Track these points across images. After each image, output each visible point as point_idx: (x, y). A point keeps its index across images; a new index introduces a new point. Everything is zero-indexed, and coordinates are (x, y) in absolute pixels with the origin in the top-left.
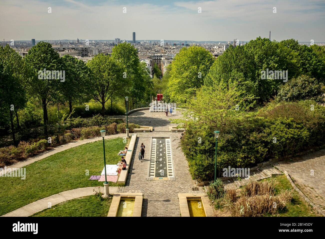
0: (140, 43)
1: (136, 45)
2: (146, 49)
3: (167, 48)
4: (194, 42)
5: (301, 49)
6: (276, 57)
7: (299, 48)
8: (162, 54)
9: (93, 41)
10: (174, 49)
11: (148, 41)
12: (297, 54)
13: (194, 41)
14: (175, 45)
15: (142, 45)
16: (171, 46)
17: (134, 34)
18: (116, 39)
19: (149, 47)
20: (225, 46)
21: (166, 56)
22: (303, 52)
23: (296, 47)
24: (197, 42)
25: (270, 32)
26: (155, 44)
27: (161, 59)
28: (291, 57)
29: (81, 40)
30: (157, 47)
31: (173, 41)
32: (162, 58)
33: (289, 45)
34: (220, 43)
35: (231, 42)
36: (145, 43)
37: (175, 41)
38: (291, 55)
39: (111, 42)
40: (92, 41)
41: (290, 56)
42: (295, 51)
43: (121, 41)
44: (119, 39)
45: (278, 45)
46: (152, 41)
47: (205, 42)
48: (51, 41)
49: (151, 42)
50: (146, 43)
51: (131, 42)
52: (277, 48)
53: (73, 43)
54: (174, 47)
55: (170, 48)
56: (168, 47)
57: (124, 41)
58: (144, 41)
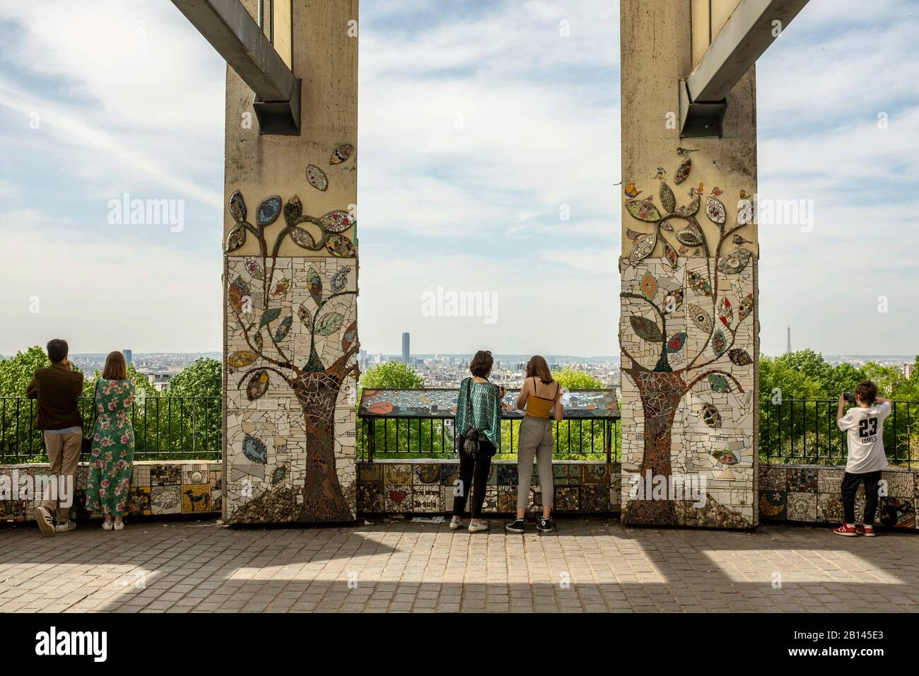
0: (421, 361)
2: (440, 380)
3: (499, 377)
4: (575, 358)
5: (830, 374)
6: (764, 395)
7: (825, 370)
10: (518, 378)
11: (446, 356)
12: (817, 385)
13: (573, 357)
14: (521, 367)
15: (428, 368)
16: (508, 371)
17: (406, 337)
19: (447, 375)
22: (836, 380)
23: (818, 369)
24: (583, 360)
25: (789, 329)
26: (464, 365)
28: (802, 394)
31: (514, 357)
33: (800, 365)
36: (437, 362)
38: (803, 389)
41: (800, 390)
42: (816, 380)
43: (370, 356)
45: (769, 365)
46: (458, 356)
47: (606, 358)
48: (174, 356)
49: (452, 359)
51: (398, 359)
52: (767, 373)
54: (519, 375)
55: (508, 377)
56: (502, 374)
57: (377, 356)
58: (433, 356)
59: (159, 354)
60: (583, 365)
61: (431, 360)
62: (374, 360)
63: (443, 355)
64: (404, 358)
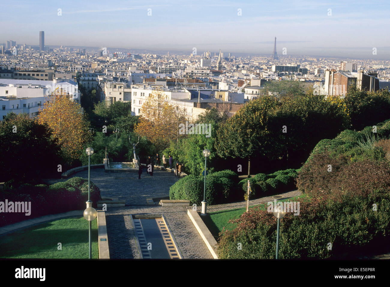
1: (45, 54)
2: (65, 62)
10: (114, 62)
11: (66, 46)
14: (116, 56)
15: (57, 55)
19: (69, 59)
20: (201, 60)
30: (83, 59)
36: (62, 50)
50: (64, 51)
54: (115, 60)
55: (108, 61)
61: (58, 49)
63: (64, 46)
64: (41, 47)
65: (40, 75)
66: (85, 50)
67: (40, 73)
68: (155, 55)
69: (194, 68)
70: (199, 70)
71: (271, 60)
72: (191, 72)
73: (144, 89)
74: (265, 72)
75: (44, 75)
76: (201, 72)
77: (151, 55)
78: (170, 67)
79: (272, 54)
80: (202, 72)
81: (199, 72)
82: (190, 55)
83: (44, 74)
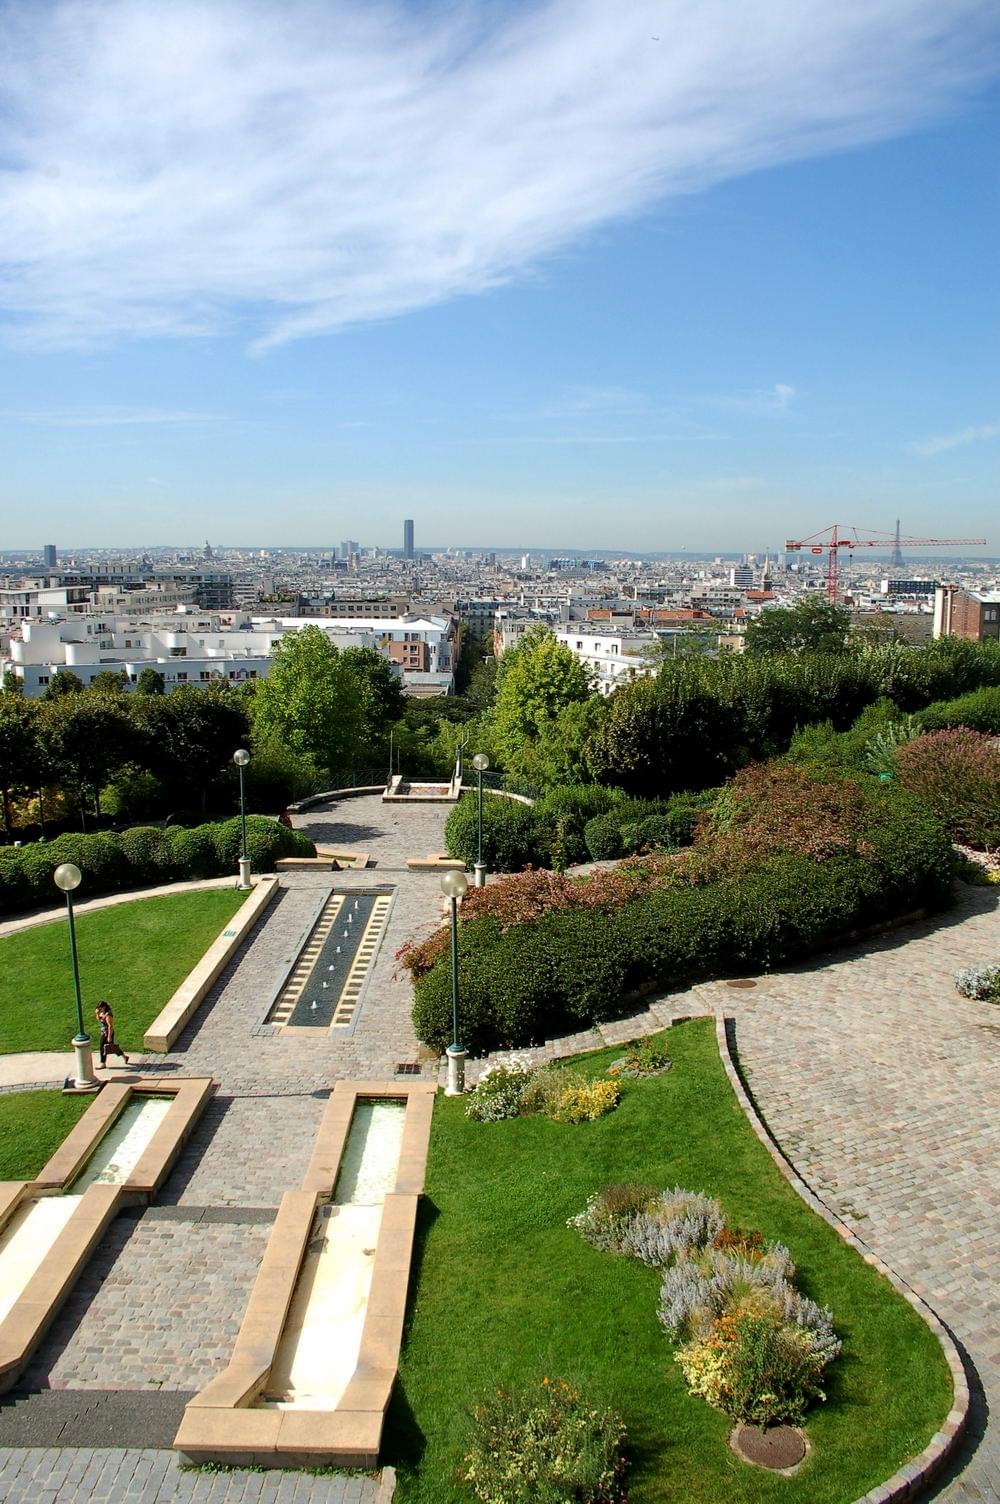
0: (428, 557)
1: (413, 566)
2: (449, 581)
3: (528, 577)
4: (626, 554)
8: (500, 599)
9: (262, 552)
10: (550, 579)
11: (460, 549)
14: (555, 565)
15: (436, 566)
16: (540, 570)
17: (409, 525)
18: (344, 544)
19: (460, 574)
20: (733, 571)
21: (510, 604)
24: (638, 555)
25: (898, 522)
26: (484, 561)
27: (494, 617)
29: (221, 548)
30: (489, 573)
31: (549, 551)
32: (498, 614)
34: (718, 561)
35: (760, 556)
36: (449, 558)
37: (556, 552)
39: (328, 556)
40: (259, 550)
43: (362, 550)
44: (354, 546)
46: (476, 550)
47: (666, 554)
48: (111, 552)
49: (469, 555)
50: (453, 557)
51: (397, 554)
53: (189, 559)
54: (553, 575)
55: (538, 577)
56: (529, 574)
57: (372, 549)
58: (444, 550)
59: (92, 550)
60: (636, 563)
61: (441, 555)
62: (368, 555)
63: (457, 549)
64: (407, 553)
65: (364, 608)
66: (494, 555)
67: (380, 605)
68: (640, 563)
69: (708, 589)
70: (719, 593)
71: (888, 568)
72: (701, 596)
73: (568, 632)
74: (864, 595)
75: (389, 609)
76: (722, 597)
77: (629, 563)
78: (659, 586)
79: (891, 555)
80: (726, 595)
81: (719, 597)
82: (714, 561)
83: (389, 605)
